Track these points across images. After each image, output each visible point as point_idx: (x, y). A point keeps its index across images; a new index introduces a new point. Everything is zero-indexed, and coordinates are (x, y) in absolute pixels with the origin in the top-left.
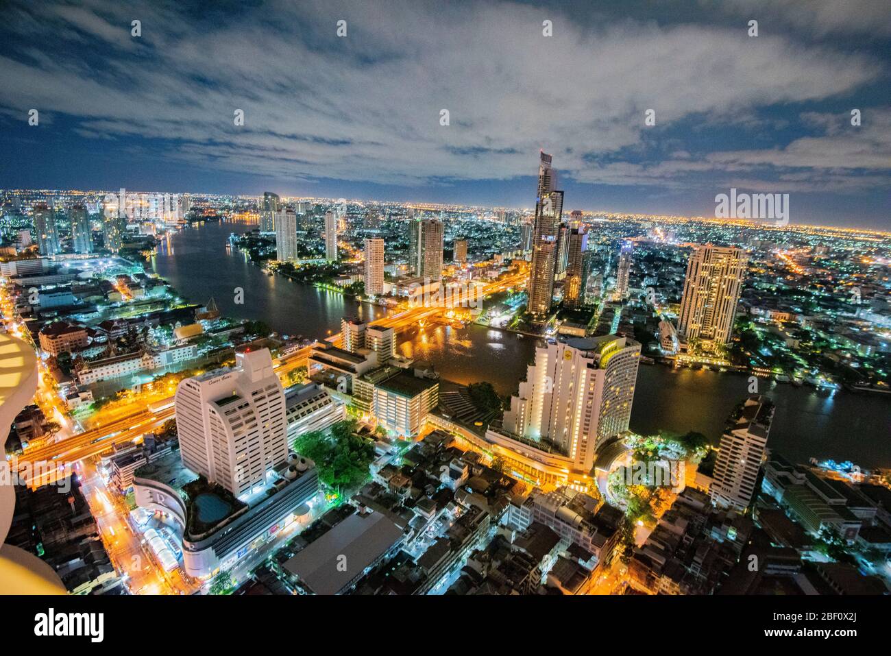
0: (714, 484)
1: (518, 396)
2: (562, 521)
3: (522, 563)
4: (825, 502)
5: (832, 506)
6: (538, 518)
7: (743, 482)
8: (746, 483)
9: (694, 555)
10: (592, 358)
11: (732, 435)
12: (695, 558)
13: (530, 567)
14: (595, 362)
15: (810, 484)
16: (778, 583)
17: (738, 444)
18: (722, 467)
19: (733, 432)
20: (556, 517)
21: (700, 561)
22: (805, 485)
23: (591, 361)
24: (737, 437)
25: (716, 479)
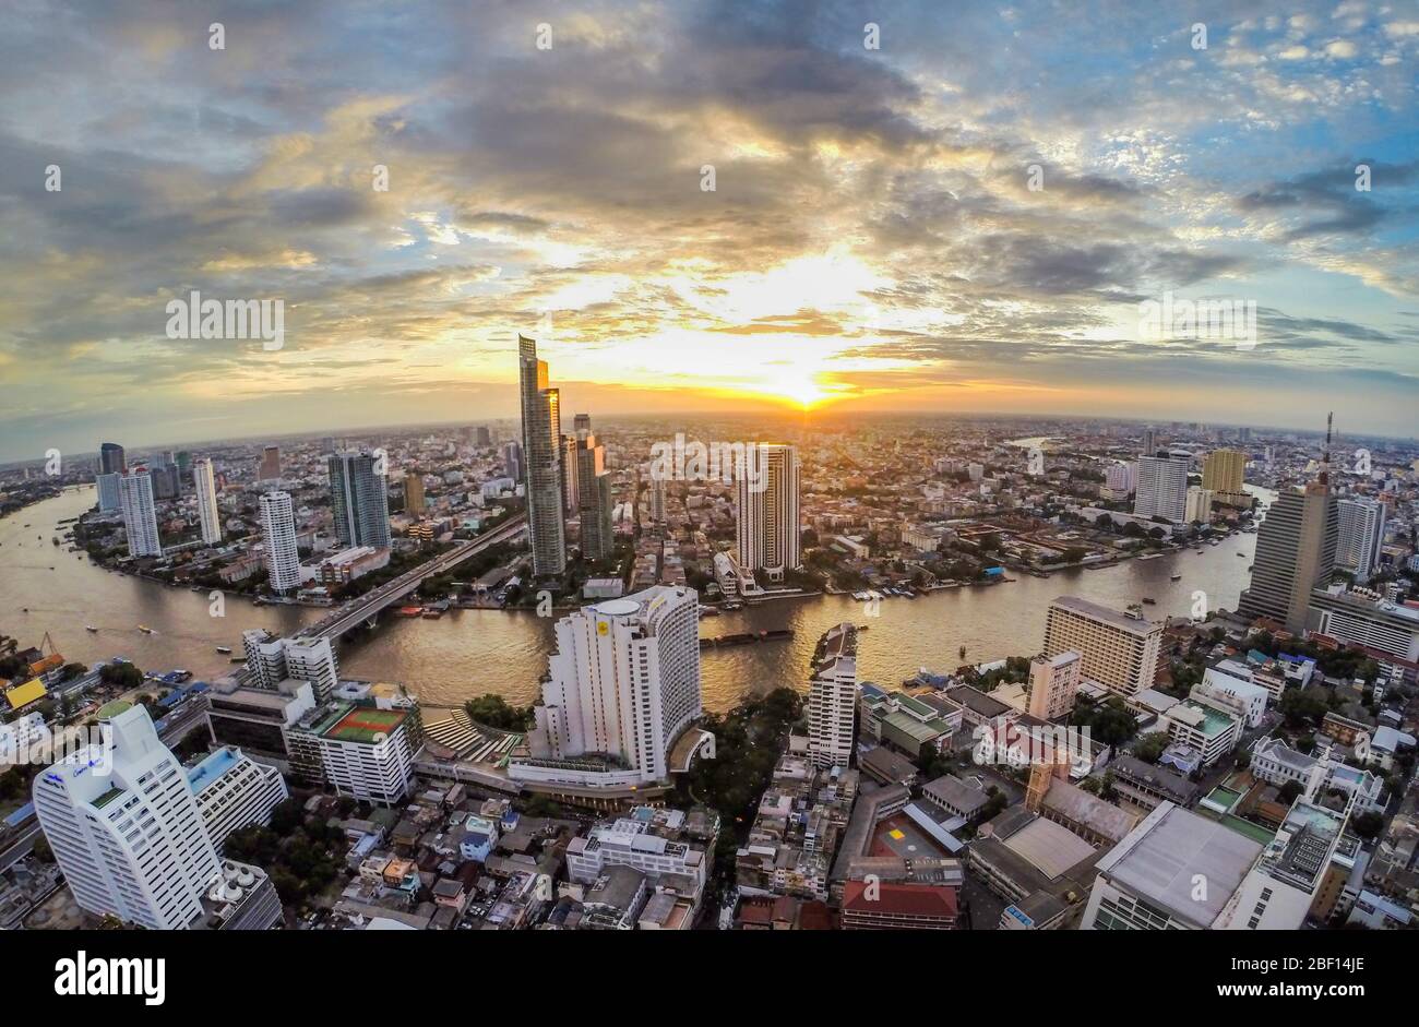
0: (812, 743)
1: (542, 704)
2: (642, 852)
3: (603, 921)
4: (920, 721)
5: (926, 723)
6: (609, 859)
7: (840, 729)
8: (844, 730)
9: (805, 831)
10: (636, 625)
11: (820, 679)
12: (807, 835)
13: (615, 921)
14: (641, 629)
15: (905, 709)
16: (892, 824)
17: (828, 687)
18: (818, 720)
19: (821, 674)
20: (633, 850)
21: (812, 835)
22: (900, 710)
23: (636, 630)
24: (826, 680)
25: (813, 736)
